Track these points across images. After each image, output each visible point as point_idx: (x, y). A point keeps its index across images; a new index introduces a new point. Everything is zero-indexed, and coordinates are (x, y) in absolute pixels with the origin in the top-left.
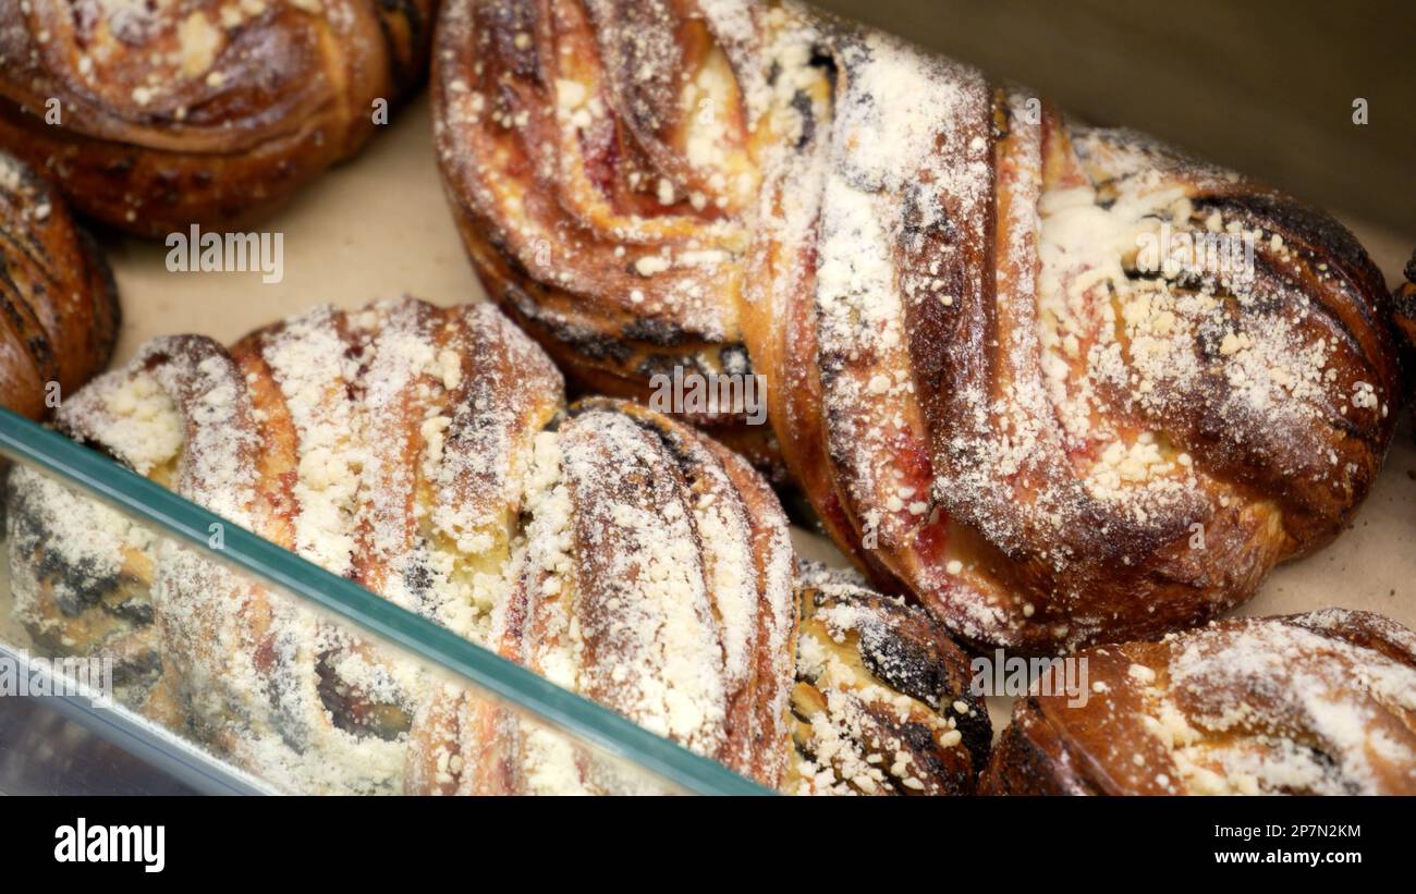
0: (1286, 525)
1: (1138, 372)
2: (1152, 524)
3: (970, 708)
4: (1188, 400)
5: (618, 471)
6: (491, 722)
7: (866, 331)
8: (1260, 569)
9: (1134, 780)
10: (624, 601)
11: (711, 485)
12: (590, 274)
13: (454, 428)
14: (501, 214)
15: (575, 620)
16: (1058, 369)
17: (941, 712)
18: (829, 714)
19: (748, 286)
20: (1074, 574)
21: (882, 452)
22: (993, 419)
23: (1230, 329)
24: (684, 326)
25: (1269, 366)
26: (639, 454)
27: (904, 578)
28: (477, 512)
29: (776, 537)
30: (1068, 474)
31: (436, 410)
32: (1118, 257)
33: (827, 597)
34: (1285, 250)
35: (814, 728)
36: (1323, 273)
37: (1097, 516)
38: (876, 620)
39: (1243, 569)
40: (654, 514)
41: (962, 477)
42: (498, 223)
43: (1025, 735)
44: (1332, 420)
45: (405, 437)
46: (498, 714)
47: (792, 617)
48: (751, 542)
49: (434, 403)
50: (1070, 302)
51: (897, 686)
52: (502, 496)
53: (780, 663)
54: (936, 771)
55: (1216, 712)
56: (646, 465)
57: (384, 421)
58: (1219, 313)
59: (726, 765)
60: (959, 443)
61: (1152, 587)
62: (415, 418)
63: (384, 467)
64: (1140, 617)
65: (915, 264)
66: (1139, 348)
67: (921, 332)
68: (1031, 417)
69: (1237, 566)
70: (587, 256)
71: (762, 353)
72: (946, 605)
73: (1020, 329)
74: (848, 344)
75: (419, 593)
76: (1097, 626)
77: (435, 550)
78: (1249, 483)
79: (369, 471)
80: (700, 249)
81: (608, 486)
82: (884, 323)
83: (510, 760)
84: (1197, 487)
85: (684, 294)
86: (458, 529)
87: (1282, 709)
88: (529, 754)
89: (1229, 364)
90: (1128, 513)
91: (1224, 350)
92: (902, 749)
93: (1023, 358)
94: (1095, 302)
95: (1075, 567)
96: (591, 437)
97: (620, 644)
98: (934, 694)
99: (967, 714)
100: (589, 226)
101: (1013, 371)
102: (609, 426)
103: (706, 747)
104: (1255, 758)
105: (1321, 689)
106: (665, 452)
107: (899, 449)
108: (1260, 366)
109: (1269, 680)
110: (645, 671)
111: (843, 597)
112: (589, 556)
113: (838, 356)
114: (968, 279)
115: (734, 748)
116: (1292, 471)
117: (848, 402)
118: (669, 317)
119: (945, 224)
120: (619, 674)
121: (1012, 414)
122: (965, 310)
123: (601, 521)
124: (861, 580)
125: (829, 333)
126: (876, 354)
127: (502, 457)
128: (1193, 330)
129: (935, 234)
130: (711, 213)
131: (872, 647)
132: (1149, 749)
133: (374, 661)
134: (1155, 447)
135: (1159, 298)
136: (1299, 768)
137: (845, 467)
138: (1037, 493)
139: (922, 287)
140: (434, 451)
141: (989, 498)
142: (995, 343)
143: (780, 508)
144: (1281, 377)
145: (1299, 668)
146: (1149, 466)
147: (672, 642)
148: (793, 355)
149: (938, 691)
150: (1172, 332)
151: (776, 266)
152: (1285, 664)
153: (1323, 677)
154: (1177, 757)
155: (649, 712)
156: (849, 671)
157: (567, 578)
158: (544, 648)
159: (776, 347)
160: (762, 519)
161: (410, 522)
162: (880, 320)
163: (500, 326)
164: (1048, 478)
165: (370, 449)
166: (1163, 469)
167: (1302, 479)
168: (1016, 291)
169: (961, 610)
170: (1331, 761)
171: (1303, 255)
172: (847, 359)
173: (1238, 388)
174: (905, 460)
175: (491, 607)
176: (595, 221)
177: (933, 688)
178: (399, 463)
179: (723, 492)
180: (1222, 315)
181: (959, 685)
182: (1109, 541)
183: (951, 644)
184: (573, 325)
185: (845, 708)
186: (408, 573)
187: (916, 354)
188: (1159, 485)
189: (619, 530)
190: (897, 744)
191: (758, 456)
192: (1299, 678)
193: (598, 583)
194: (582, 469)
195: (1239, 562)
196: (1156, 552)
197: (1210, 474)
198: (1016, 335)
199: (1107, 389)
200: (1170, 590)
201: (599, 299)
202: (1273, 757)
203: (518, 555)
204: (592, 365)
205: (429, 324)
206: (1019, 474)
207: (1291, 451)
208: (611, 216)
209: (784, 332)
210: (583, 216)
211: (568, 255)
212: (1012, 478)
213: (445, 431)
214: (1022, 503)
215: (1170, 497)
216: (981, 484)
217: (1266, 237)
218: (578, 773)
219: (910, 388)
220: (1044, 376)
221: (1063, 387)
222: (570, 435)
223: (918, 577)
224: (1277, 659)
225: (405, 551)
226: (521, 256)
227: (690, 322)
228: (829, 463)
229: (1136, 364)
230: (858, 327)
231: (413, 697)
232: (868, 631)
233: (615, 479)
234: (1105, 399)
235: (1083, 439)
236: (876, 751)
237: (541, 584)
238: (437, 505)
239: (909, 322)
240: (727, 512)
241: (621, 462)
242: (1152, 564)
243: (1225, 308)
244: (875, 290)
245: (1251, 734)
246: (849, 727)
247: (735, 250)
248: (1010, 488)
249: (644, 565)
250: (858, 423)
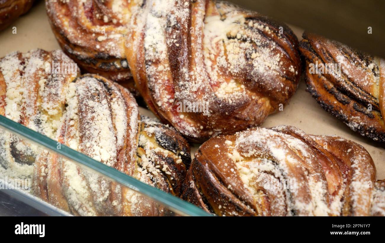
0: (271, 104)
1: (230, 63)
2: (233, 104)
3: (185, 153)
4: (243, 71)
5: (90, 92)
6: (55, 159)
7: (157, 54)
8: (264, 116)
9: (224, 170)
10: (90, 126)
11: (116, 96)
12: (86, 41)
13: (47, 82)
14: (63, 26)
15: (78, 131)
16: (209, 63)
17: (177, 154)
18: (146, 155)
19: (127, 43)
20: (213, 117)
21: (162, 86)
22: (190, 76)
23: (254, 52)
24: (110, 54)
25: (264, 61)
26: (96, 88)
27: (168, 120)
28: (53, 104)
29: (134, 109)
30: (211, 91)
31: (43, 77)
32: (226, 34)
33: (148, 125)
34: (269, 30)
35: (142, 159)
36: (279, 36)
37: (218, 102)
38: (159, 130)
39: (259, 116)
40: (99, 103)
41: (182, 92)
42: (62, 28)
43: (197, 159)
44: (281, 75)
45: (35, 85)
46: (57, 157)
47: (137, 130)
48: (127, 110)
49: (43, 76)
50: (212, 45)
51: (165, 148)
52: (60, 100)
53: (133, 142)
54: (175, 170)
55: (247, 152)
56: (98, 91)
57: (29, 81)
58: (251, 47)
59: (117, 169)
60: (181, 83)
61: (234, 121)
62: (38, 80)
63: (29, 93)
64: (231, 129)
65: (169, 36)
66: (230, 57)
67: (171, 54)
68: (200, 76)
69: (257, 115)
70: (85, 37)
71: (131, 61)
72: (180, 127)
73: (198, 53)
74: (152, 58)
75: (38, 126)
76: (220, 131)
77: (43, 114)
78: (259, 92)
79: (25, 94)
80: (115, 34)
81: (87, 96)
82: (162, 52)
83: (60, 169)
84: (246, 94)
85: (110, 46)
86: (48, 109)
87: (264, 150)
88: (65, 167)
89: (254, 61)
90: (227, 101)
91: (252, 57)
92: (165, 164)
93: (198, 60)
94: (219, 45)
95: (213, 116)
96: (84, 83)
97: (88, 137)
98: (175, 150)
99: (184, 155)
100: (85, 28)
101: (196, 64)
102: (89, 81)
103: (111, 164)
104: (257, 164)
105: (274, 145)
106: (104, 87)
107: (166, 85)
108: (262, 61)
109: (261, 143)
110: (95, 144)
111: (152, 125)
112: (81, 114)
113: (150, 61)
114: (183, 39)
115: (119, 164)
116: (271, 89)
117: (153, 73)
118: (106, 52)
119: (177, 25)
120: (88, 145)
121: (195, 75)
122: (182, 47)
123: (85, 105)
124: (158, 121)
125: (147, 55)
126: (160, 60)
127: (60, 89)
128: (244, 52)
129: (175, 28)
130: (118, 24)
131: (158, 138)
132: (229, 162)
133: (26, 144)
134: (235, 83)
135: (235, 44)
136: (268, 166)
137: (152, 91)
138: (202, 96)
139: (171, 42)
140: (42, 88)
141: (189, 97)
142: (191, 56)
143: (135, 102)
144: (267, 64)
145: (269, 140)
146: (233, 89)
147: (102, 136)
148: (139, 61)
149: (176, 149)
150: (239, 53)
151: (134, 38)
152: (265, 139)
153: (275, 142)
154: (237, 164)
155: (96, 155)
156: (152, 144)
157: (76, 121)
158: (70, 139)
159: (134, 59)
160: (130, 105)
161: (36, 107)
162: (161, 51)
163: (61, 55)
164: (206, 92)
165: (25, 88)
166: (237, 89)
167: (274, 91)
168: (197, 43)
169: (184, 128)
170: (277, 164)
171: (274, 32)
172: (152, 62)
173: (256, 67)
174: (168, 88)
175: (57, 129)
176: (87, 27)
177: (175, 148)
178: (33, 92)
179: (119, 98)
180: (252, 48)
181: (182, 147)
182: (222, 108)
183: (181, 137)
184: (82, 55)
185: (150, 154)
186: (35, 120)
187: (170, 60)
188: (236, 93)
189: (89, 107)
190: (164, 162)
191: (132, 89)
192: (269, 142)
193: (83, 121)
194: (81, 92)
195: (258, 114)
196: (235, 111)
197: (249, 90)
198: (197, 54)
199: (222, 68)
200: (239, 122)
201: (88, 48)
202: (262, 163)
203: (64, 116)
204: (87, 66)
205: (43, 55)
206: (198, 91)
207: (270, 83)
208: (91, 26)
209: (136, 55)
210: (84, 26)
211: (80, 36)
212: (196, 92)
213: (45, 83)
214: (199, 99)
215: (239, 97)
216: (187, 94)
217: (264, 27)
218: (78, 171)
219: (169, 69)
220: (205, 65)
221: (210, 68)
222: (78, 83)
223: (172, 119)
224: (263, 137)
225: (34, 115)
226: (68, 37)
227: (112, 53)
228: (148, 89)
229: (229, 61)
230: (155, 53)
231: (36, 154)
232: (157, 133)
233: (89, 94)
234: (221, 71)
235: (216, 82)
236: (158, 165)
237: (69, 122)
238: (43, 103)
239: (168, 51)
240: (120, 103)
241: (91, 90)
242: (234, 114)
243: (253, 46)
244: (159, 43)
245: (256, 157)
246: (151, 159)
247: (124, 34)
248: (195, 95)
249: (96, 116)
250: (155, 79)
